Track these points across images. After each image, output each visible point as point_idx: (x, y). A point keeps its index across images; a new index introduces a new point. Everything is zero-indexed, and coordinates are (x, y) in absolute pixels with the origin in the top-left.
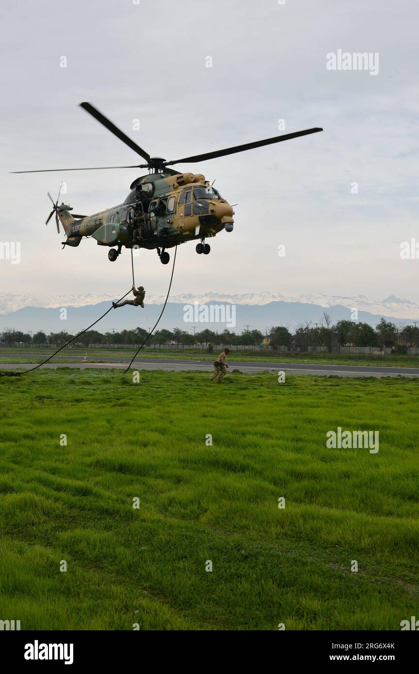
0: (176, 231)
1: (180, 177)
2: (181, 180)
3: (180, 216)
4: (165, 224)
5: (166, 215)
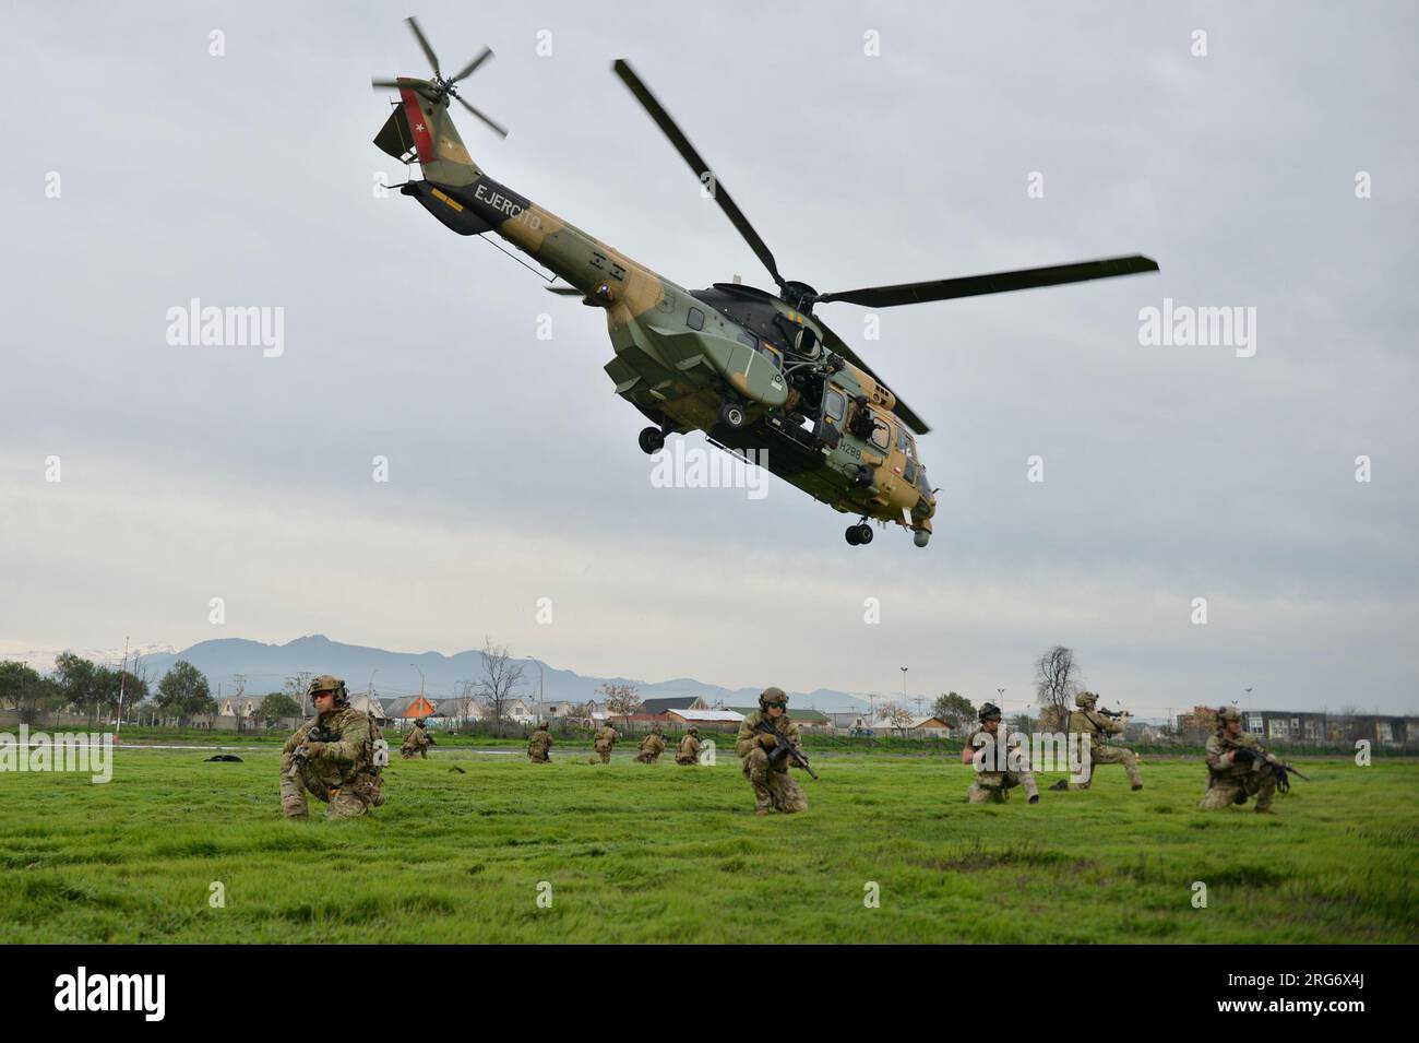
0: (876, 487)
1: (882, 391)
2: (884, 396)
3: (895, 469)
4: (859, 455)
5: (866, 443)
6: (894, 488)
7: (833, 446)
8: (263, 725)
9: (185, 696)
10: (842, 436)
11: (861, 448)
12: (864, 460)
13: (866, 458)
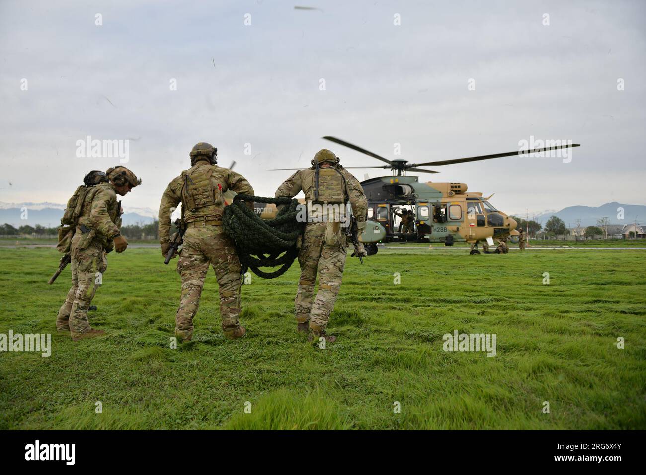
0: (462, 238)
1: (456, 187)
2: (457, 189)
3: (471, 226)
4: (446, 230)
5: (448, 222)
6: (474, 234)
7: (430, 232)
8: (590, 238)
9: (556, 228)
10: (432, 226)
11: (446, 225)
12: (450, 231)
13: (450, 229)
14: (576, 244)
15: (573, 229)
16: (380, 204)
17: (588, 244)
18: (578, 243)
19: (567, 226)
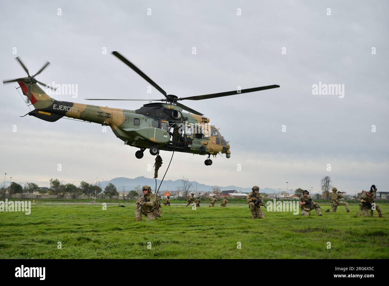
0: (208, 150)
1: (204, 119)
2: (205, 120)
3: (213, 143)
4: (200, 143)
5: (202, 138)
6: (214, 148)
7: (191, 144)
8: (130, 198)
9: (111, 191)
10: (193, 140)
11: (200, 140)
12: (202, 144)
13: (202, 143)
14: (124, 202)
15: (120, 192)
16: (163, 120)
17: (130, 202)
18: (125, 201)
19: (118, 190)
